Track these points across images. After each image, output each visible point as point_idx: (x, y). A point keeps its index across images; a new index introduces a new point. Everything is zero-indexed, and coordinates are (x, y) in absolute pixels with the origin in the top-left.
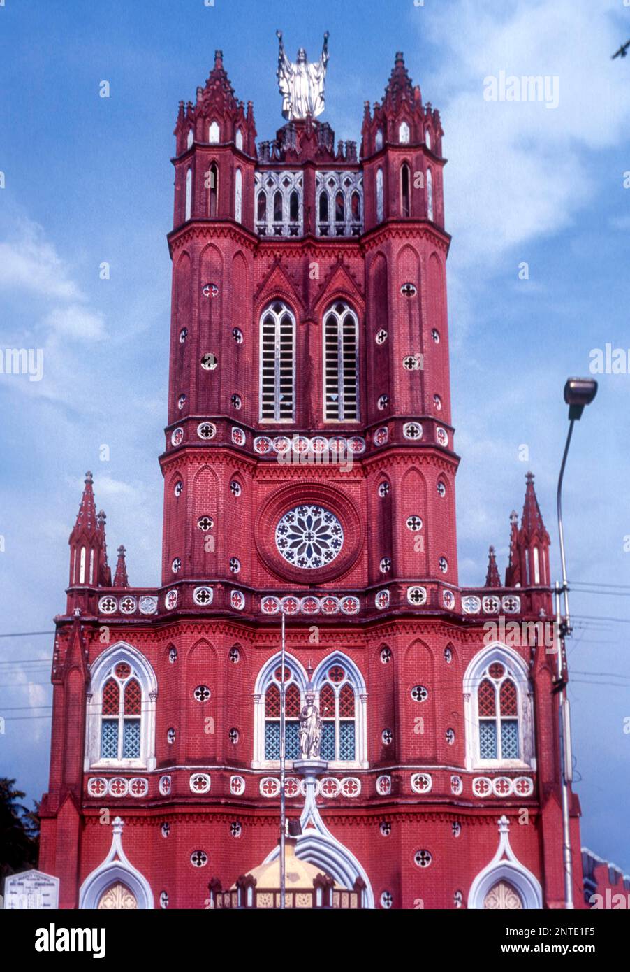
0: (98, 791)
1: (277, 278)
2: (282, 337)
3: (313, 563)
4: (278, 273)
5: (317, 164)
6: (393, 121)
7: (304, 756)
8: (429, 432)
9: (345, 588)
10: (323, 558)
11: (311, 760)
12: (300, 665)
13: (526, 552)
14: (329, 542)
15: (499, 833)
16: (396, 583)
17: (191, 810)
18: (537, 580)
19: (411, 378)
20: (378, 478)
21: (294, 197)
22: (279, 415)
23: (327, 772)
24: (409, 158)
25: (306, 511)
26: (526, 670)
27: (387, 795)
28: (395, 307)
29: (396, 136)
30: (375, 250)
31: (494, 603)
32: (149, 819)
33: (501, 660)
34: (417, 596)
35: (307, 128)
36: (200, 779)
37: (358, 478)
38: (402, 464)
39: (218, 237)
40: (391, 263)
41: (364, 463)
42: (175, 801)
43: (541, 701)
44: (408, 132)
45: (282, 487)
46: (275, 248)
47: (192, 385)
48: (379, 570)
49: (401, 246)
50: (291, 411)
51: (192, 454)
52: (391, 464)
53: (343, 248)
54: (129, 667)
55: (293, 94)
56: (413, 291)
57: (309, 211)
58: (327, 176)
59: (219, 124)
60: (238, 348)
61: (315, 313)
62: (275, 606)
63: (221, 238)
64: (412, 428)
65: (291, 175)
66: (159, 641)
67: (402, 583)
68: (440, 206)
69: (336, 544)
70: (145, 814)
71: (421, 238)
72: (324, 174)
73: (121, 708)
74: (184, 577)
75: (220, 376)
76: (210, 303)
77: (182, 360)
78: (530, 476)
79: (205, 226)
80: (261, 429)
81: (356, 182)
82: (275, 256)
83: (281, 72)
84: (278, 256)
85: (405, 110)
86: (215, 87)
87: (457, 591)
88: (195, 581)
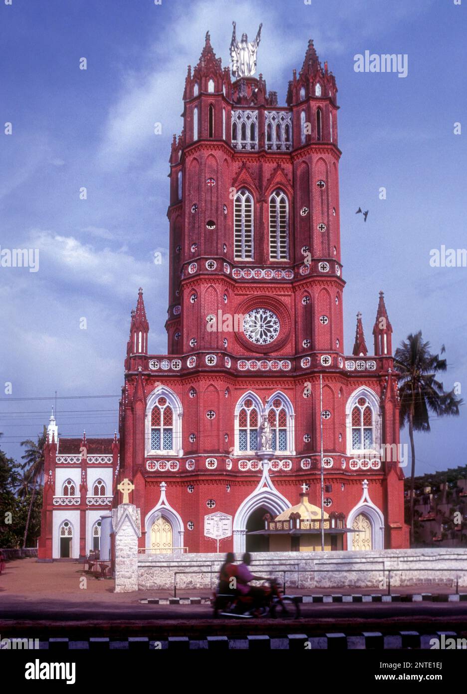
0: (152, 468)
1: (244, 175)
2: (246, 210)
3: (263, 341)
4: (245, 172)
5: (266, 107)
6: (313, 83)
7: (264, 449)
8: (332, 268)
9: (282, 356)
10: (268, 339)
11: (266, 450)
12: (259, 398)
13: (380, 336)
14: (272, 329)
15: (363, 489)
16: (315, 353)
17: (207, 478)
18: (386, 352)
19: (322, 236)
20: (303, 293)
21: (253, 126)
22: (244, 256)
23: (274, 457)
24: (321, 105)
25: (259, 312)
26: (378, 402)
27: (308, 469)
28: (314, 194)
29: (314, 92)
30: (301, 160)
31: (362, 364)
32: (180, 483)
33: (365, 396)
34: (326, 361)
35: (260, 84)
36: (211, 461)
37: (290, 293)
38: (318, 286)
39: (215, 150)
40: (312, 169)
41: (294, 285)
42: (199, 473)
43: (388, 418)
44: (320, 90)
45: (248, 298)
46: (243, 157)
47: (202, 238)
48: (302, 346)
49: (318, 158)
50: (250, 254)
51: (203, 278)
52: (312, 286)
53: (281, 158)
54: (165, 399)
55: (239, 61)
56: (323, 185)
57: (262, 135)
58: (271, 114)
59: (214, 81)
60: (225, 216)
61: (266, 196)
62: (245, 365)
63: (217, 151)
64: (323, 265)
65: (251, 113)
66: (183, 385)
67: (318, 353)
68: (336, 134)
69: (275, 331)
70: (178, 480)
71: (329, 153)
72: (269, 113)
73: (162, 423)
74: (200, 349)
75: (217, 233)
76: (211, 190)
77: (194, 223)
78: (381, 293)
79: (209, 143)
80: (236, 264)
81: (288, 118)
82: (243, 162)
83: (233, 47)
84: (245, 162)
85: (319, 77)
86: (208, 58)
87: (344, 358)
88: (207, 351)
